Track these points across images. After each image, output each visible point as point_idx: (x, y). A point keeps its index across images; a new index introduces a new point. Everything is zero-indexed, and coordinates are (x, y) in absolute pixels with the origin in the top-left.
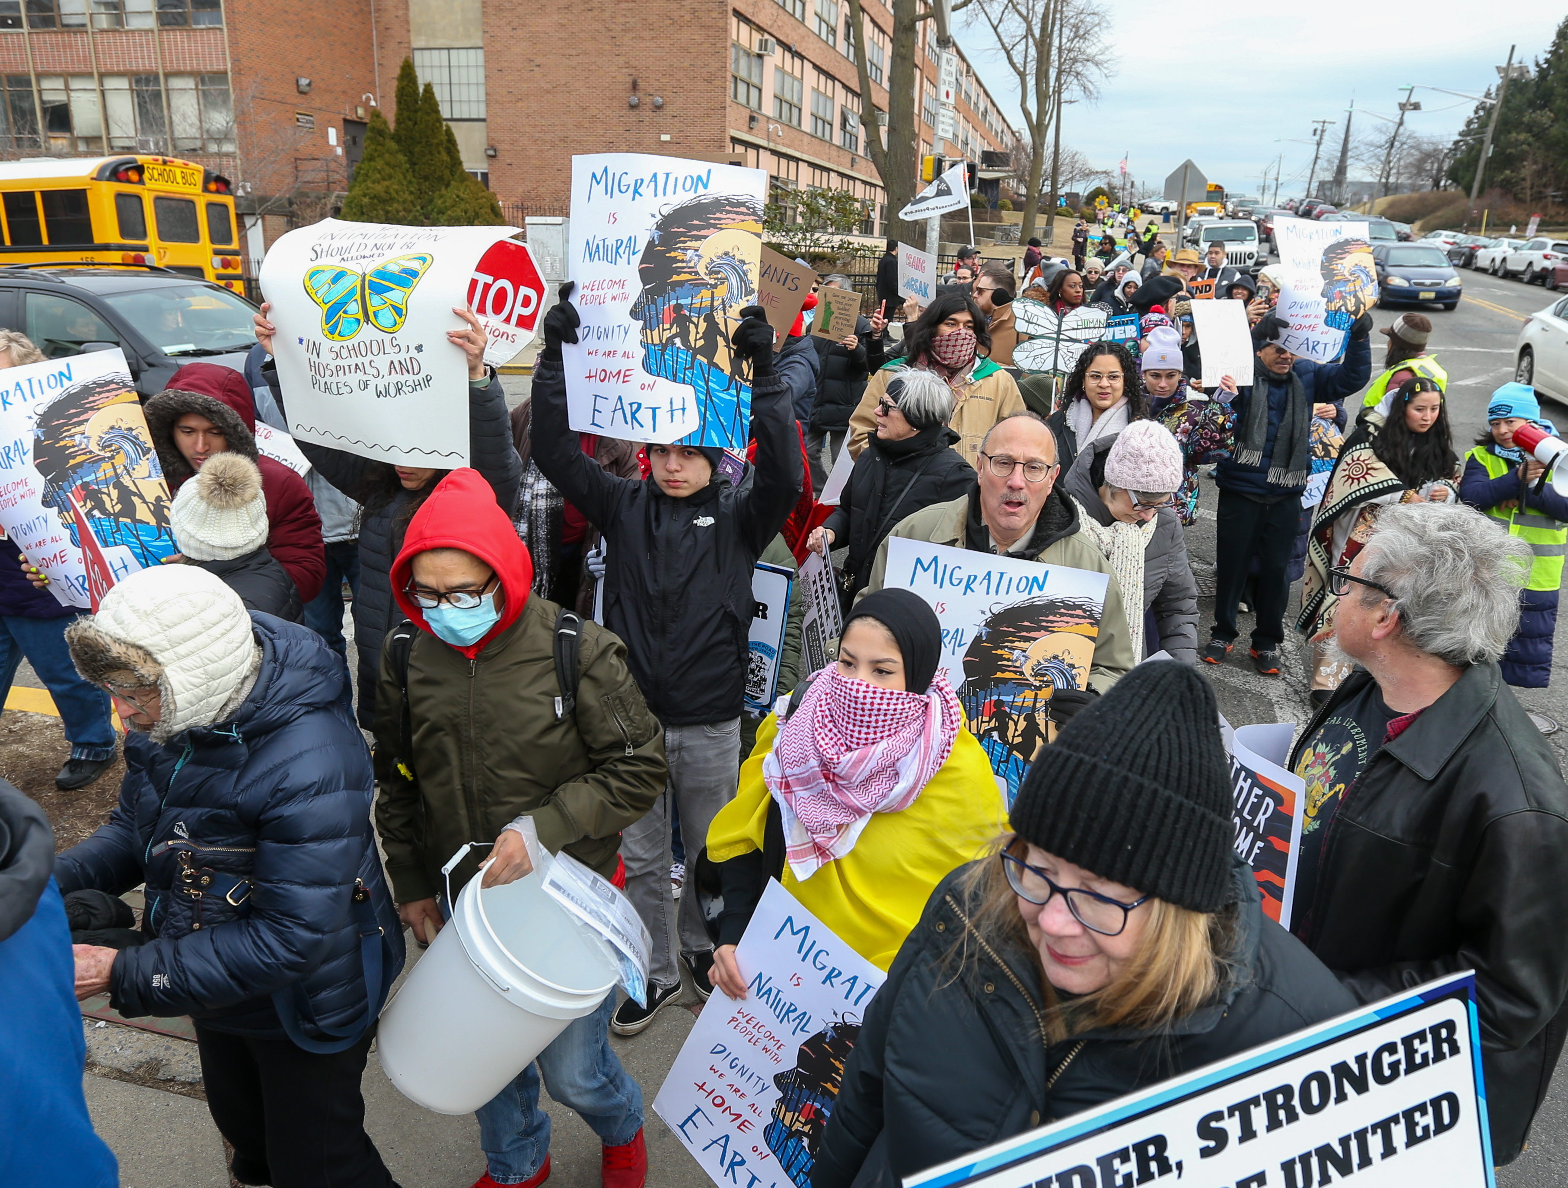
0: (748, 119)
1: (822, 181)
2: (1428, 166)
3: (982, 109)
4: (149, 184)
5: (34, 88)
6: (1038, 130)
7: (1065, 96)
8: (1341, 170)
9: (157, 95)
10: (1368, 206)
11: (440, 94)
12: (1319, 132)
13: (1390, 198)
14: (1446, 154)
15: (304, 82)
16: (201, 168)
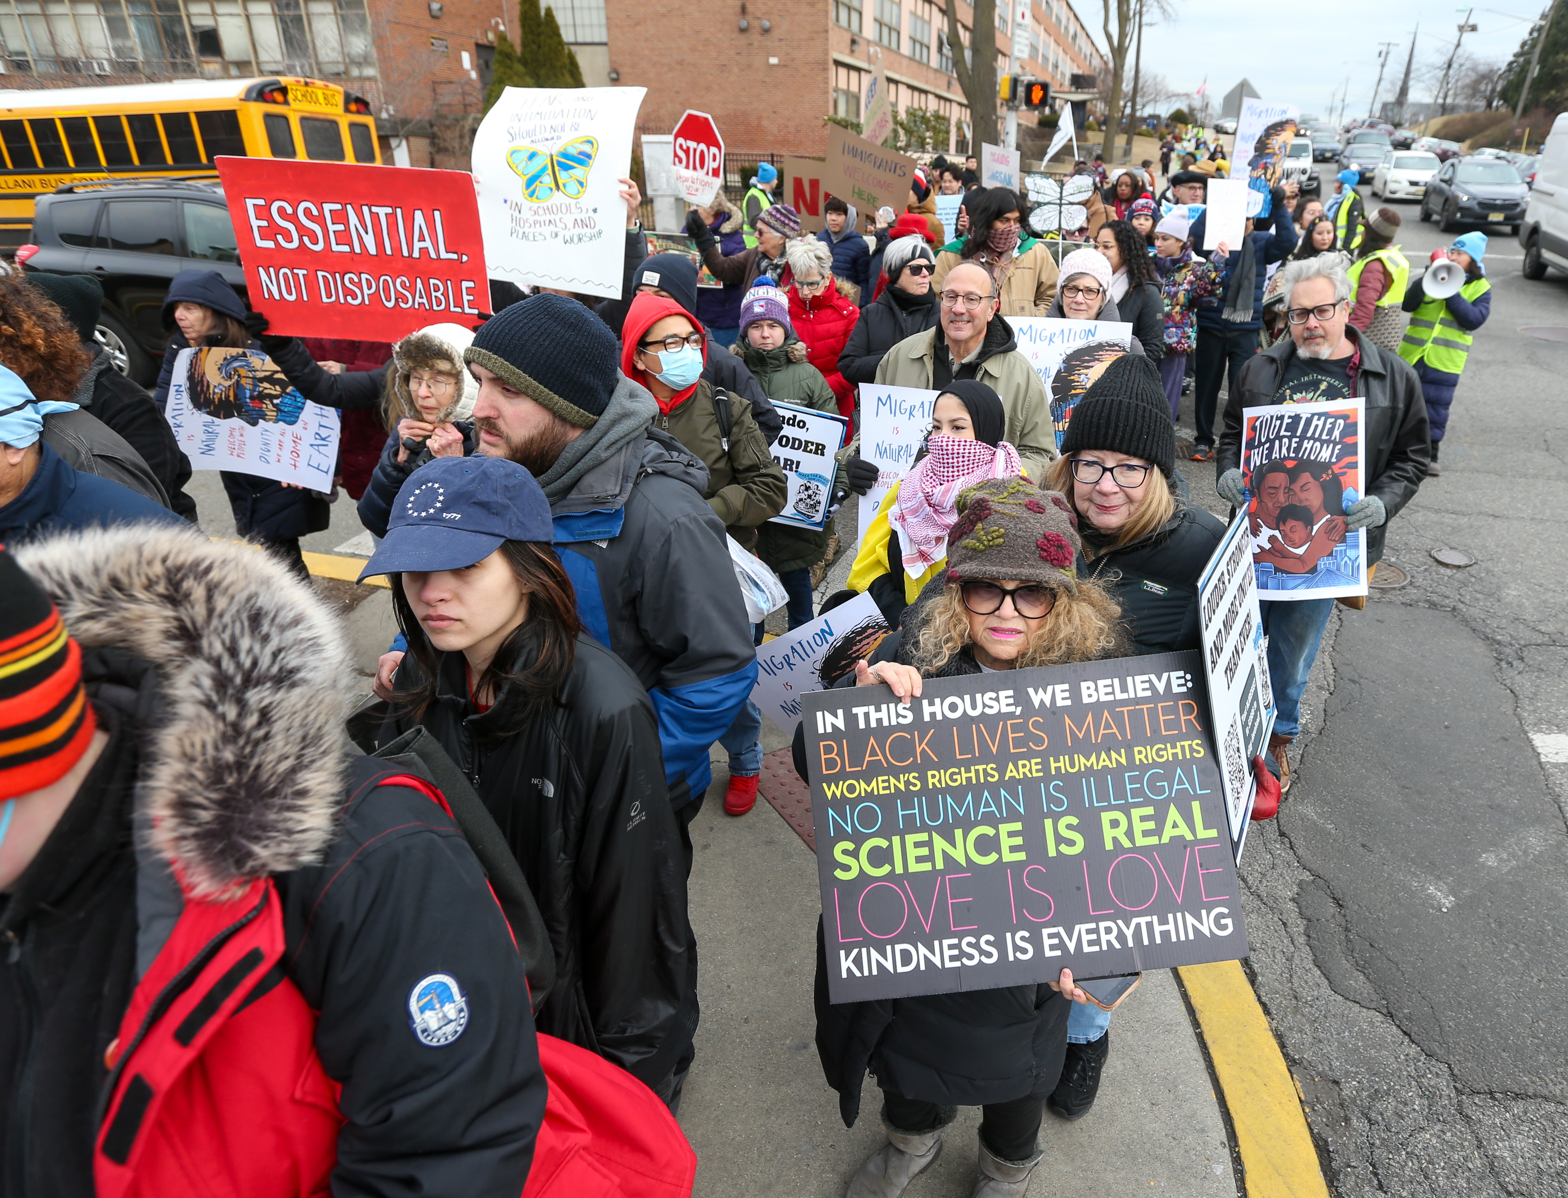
0: (849, 42)
1: (918, 101)
2: (1482, 87)
3: (1072, 32)
4: (294, 105)
5: (183, 13)
6: (1119, 52)
7: (1145, 19)
8: (1404, 91)
9: (299, 19)
10: (1423, 127)
11: (561, 18)
12: (1383, 54)
13: (1445, 118)
14: (1500, 76)
15: (435, 6)
16: (341, 89)
